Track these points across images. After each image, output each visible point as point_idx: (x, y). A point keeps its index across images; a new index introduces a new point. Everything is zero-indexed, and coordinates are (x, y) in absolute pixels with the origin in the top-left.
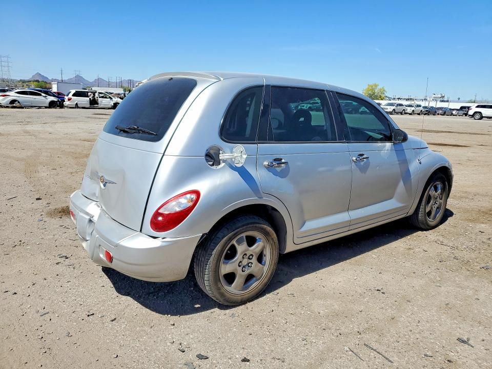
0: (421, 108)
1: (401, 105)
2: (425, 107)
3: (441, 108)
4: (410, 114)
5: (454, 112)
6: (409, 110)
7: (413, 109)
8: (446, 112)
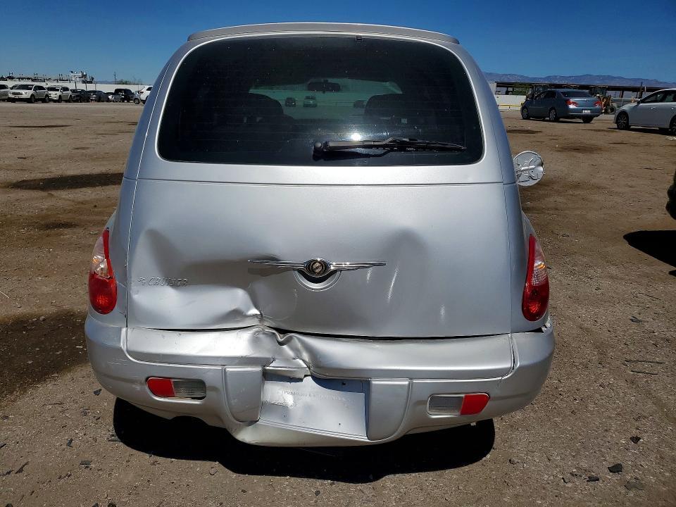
0: (69, 93)
1: (41, 88)
2: (73, 91)
3: (94, 92)
4: (55, 101)
5: (110, 97)
6: (54, 95)
7: (59, 93)
8: (101, 97)
